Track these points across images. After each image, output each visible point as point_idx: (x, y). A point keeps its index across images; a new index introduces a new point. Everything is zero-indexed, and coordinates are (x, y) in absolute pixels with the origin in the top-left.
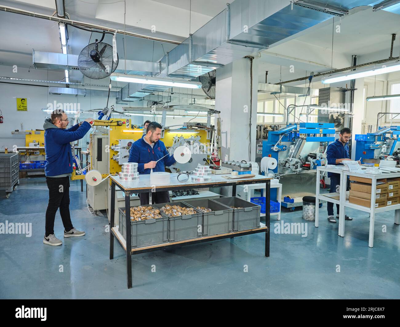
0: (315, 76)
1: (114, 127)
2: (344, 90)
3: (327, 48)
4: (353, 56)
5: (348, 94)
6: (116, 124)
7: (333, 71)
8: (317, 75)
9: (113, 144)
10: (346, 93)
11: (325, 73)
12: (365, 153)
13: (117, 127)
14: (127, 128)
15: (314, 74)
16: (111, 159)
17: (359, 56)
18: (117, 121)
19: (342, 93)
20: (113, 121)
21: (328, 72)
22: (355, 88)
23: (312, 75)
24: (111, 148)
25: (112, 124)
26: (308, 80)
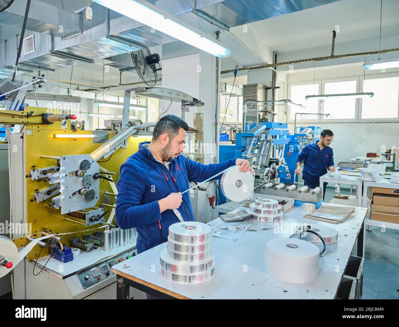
0: (240, 70)
1: (35, 127)
2: (267, 88)
3: (262, 38)
4: (274, 52)
5: (270, 92)
6: (39, 120)
7: (263, 66)
8: (243, 69)
9: (34, 167)
10: (268, 91)
11: (254, 67)
12: (289, 155)
13: (41, 127)
14: (63, 129)
15: (239, 68)
16: (32, 201)
17: (278, 53)
18: (41, 113)
19: (265, 90)
20: (32, 112)
21: (258, 66)
22: (276, 86)
23: (236, 69)
24: (31, 176)
25: (30, 120)
26: (233, 73)
